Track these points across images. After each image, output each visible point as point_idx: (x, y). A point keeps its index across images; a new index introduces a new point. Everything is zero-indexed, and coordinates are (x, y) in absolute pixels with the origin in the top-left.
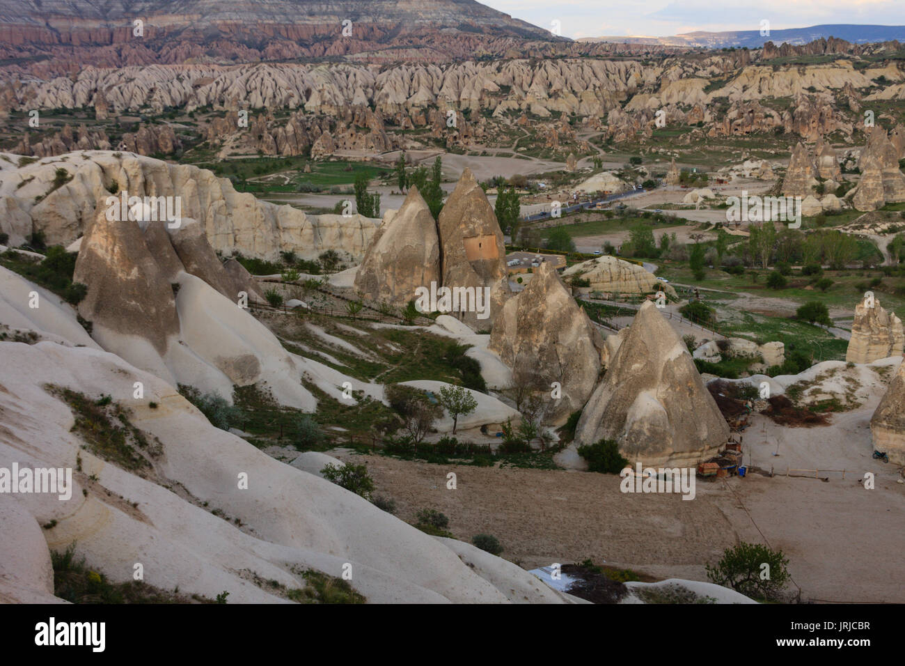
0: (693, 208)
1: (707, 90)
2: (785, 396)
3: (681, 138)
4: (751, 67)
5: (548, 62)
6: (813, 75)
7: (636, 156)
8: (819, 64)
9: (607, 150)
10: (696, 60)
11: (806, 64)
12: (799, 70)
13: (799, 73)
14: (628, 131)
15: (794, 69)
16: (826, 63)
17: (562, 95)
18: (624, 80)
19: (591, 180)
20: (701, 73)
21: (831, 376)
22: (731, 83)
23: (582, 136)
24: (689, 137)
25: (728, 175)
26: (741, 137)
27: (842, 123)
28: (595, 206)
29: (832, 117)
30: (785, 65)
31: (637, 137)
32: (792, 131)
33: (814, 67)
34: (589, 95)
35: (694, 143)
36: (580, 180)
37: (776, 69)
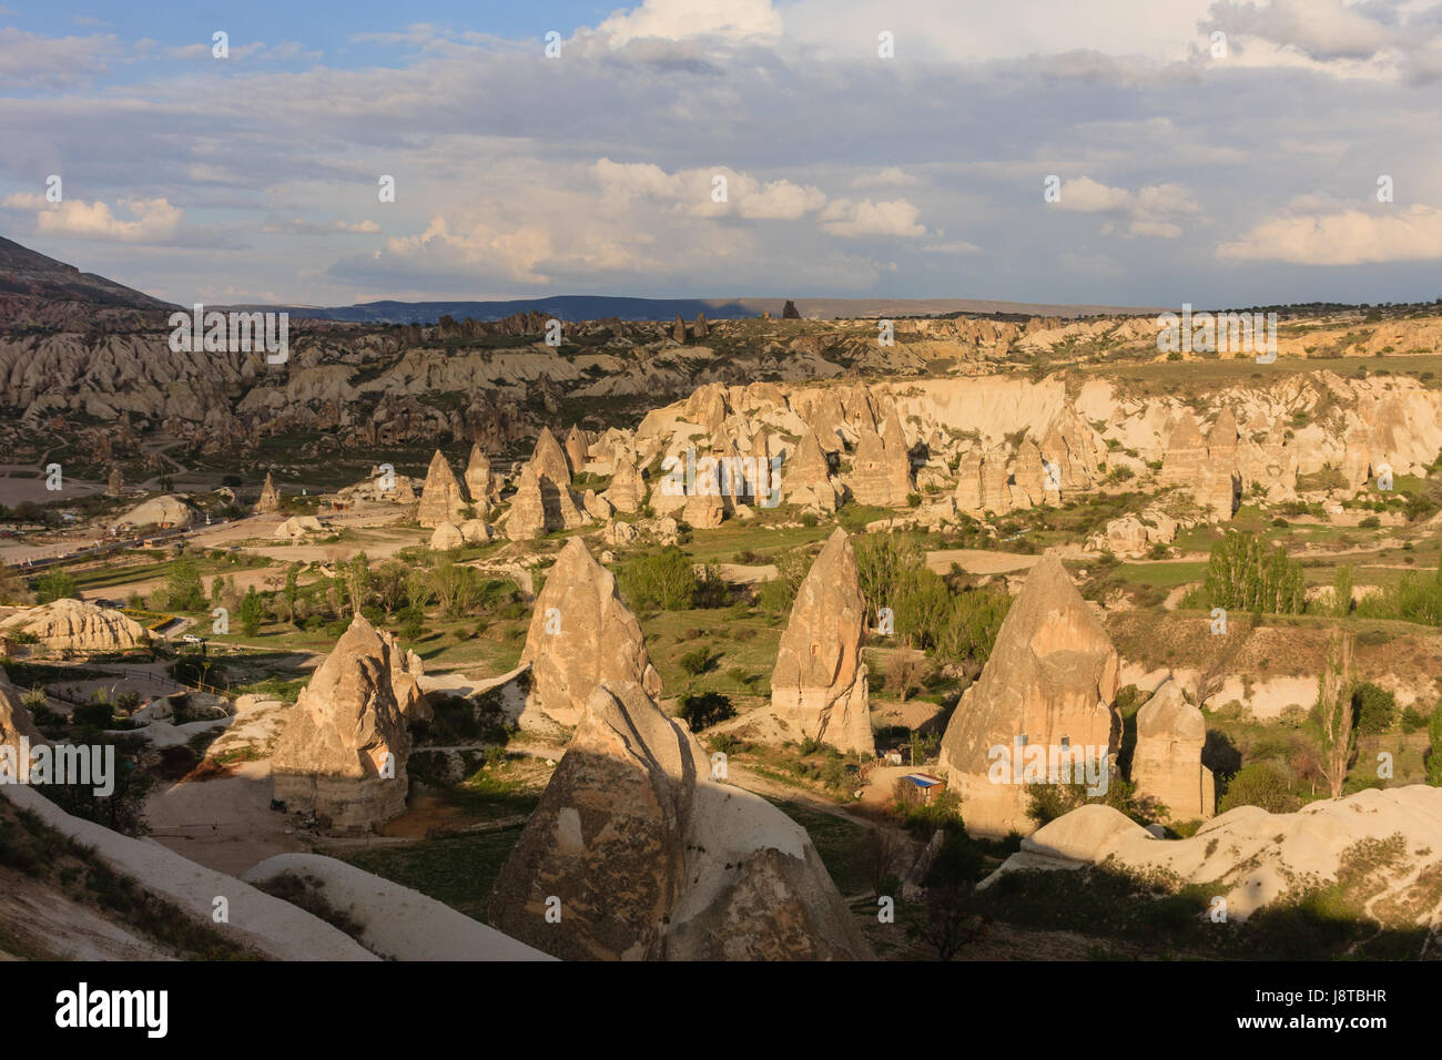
0: (288, 543)
1: (354, 381)
2: (187, 746)
3: (304, 448)
4: (415, 351)
5: (115, 339)
6: (503, 362)
7: (233, 474)
8: (509, 347)
9: (190, 466)
10: (344, 340)
11: (493, 348)
12: (482, 355)
13: (483, 359)
14: (222, 438)
15: (476, 355)
16: (520, 347)
17: (136, 387)
18: (236, 366)
19: (142, 508)
20: (350, 358)
21: (257, 719)
22: (389, 372)
23: (155, 446)
24: (315, 447)
25: (350, 498)
26: (392, 447)
27: (532, 427)
28: (142, 545)
29: (519, 419)
30: (463, 348)
31: (237, 447)
32: (464, 438)
33: (502, 351)
34: (181, 387)
35: (324, 456)
36: (128, 508)
37: (451, 353)
